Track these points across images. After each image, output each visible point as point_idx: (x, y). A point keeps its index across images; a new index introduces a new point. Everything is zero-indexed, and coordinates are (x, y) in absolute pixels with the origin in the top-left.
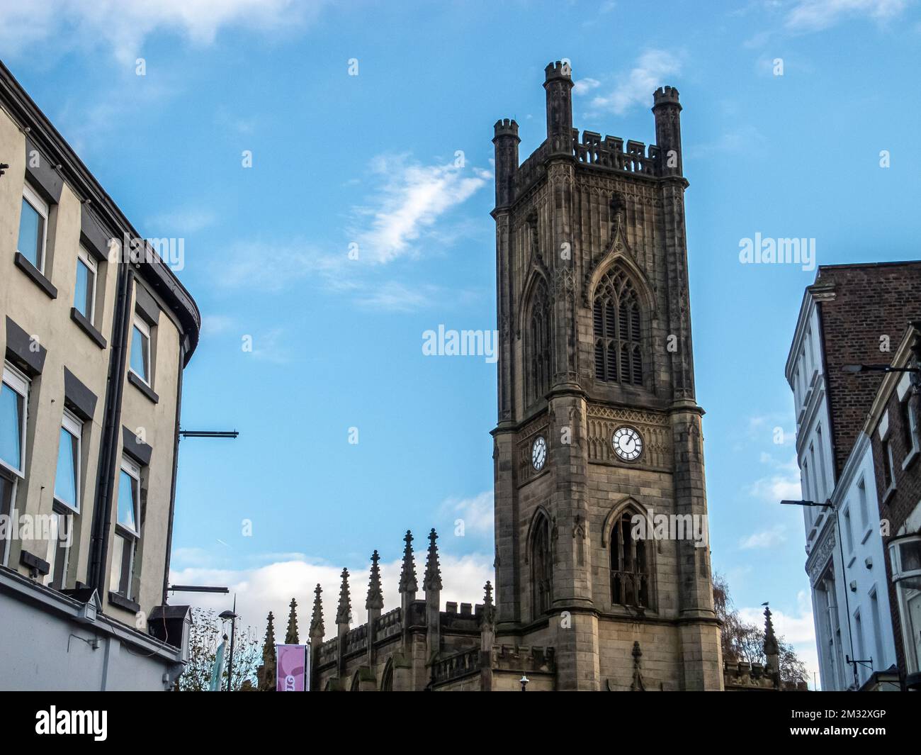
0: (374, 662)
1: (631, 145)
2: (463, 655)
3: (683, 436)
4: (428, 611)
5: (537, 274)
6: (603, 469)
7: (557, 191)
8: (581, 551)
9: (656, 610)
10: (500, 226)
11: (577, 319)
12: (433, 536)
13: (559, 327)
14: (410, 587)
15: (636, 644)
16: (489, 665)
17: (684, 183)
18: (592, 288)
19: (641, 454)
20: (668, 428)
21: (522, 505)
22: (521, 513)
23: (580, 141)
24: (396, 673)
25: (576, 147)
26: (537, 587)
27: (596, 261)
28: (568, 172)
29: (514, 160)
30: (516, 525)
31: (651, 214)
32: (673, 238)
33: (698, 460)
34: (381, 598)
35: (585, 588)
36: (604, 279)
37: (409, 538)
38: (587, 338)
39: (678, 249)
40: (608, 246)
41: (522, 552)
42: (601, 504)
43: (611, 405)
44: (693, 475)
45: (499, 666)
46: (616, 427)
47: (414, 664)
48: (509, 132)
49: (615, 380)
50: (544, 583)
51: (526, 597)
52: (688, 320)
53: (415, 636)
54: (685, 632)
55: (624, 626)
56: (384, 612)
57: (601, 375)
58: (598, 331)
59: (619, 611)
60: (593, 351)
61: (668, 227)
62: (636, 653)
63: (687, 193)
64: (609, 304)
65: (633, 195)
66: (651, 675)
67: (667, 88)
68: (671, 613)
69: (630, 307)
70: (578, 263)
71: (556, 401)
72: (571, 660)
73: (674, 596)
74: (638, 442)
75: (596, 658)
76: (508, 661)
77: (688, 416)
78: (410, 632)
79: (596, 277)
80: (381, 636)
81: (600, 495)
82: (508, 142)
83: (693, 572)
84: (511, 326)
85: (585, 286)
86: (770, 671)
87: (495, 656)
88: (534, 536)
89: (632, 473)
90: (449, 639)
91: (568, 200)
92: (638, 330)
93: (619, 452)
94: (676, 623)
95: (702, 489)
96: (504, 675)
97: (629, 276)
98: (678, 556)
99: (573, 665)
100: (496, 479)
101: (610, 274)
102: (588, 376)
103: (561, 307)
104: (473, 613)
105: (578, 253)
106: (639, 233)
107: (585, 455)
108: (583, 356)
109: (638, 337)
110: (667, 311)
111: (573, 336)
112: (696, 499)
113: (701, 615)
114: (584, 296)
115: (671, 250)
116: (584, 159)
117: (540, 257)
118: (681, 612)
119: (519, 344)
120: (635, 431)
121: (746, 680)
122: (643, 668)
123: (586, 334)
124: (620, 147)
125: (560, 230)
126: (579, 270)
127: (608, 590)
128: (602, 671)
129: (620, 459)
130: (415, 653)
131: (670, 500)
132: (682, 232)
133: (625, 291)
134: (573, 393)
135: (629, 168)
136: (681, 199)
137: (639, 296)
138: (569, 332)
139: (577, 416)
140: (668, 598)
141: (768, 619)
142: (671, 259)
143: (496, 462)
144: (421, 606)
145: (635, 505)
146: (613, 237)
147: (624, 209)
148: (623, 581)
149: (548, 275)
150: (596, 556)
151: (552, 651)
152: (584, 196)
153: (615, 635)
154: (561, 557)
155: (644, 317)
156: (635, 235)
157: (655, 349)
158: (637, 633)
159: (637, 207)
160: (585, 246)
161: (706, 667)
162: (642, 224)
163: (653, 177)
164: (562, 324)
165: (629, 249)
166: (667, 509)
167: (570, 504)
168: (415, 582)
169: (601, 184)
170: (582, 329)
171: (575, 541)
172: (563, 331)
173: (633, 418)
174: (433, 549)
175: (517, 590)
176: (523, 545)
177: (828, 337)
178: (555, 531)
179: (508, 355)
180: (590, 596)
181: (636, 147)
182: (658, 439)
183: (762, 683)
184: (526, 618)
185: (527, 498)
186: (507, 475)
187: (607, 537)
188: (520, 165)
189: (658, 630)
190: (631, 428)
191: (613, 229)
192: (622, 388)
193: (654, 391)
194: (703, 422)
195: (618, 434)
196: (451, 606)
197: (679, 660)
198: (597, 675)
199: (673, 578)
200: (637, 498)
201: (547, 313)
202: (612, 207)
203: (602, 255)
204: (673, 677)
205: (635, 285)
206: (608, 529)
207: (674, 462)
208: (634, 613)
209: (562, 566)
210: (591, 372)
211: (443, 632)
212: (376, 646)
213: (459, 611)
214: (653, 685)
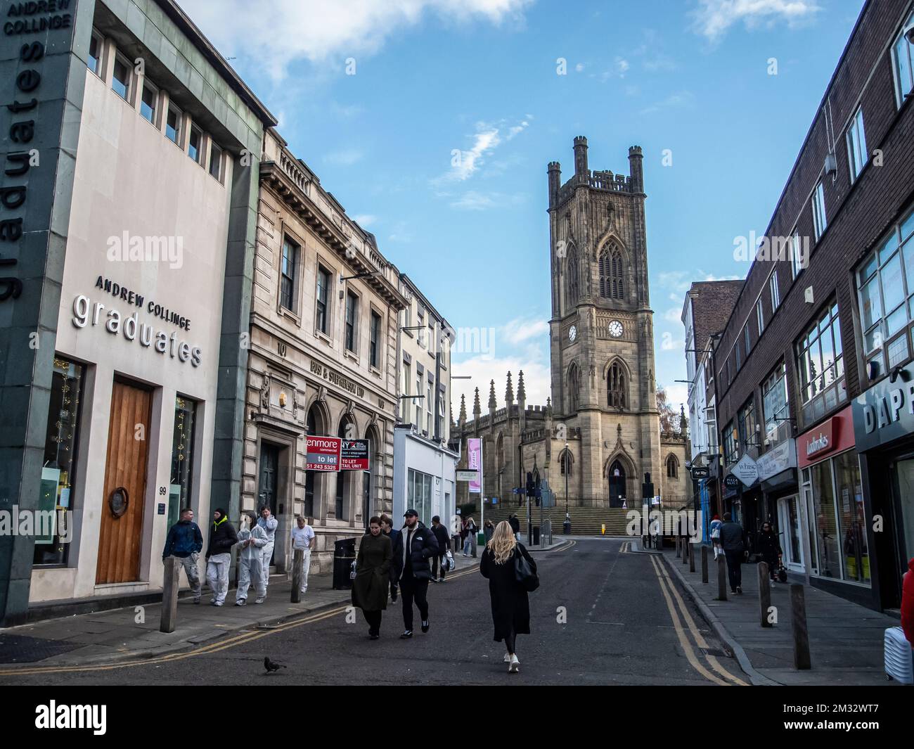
0: (493, 432)
1: (618, 177)
2: (537, 431)
3: (643, 325)
4: (519, 409)
5: (570, 243)
6: (604, 342)
7: (581, 203)
8: (593, 382)
9: (628, 408)
10: (552, 217)
11: (591, 268)
12: (521, 374)
13: (582, 273)
14: (510, 398)
15: (619, 425)
16: (549, 436)
17: (644, 196)
18: (598, 251)
19: (622, 333)
20: (636, 320)
21: (564, 358)
22: (564, 362)
23: (592, 177)
24: (504, 439)
25: (590, 179)
26: (572, 397)
27: (601, 238)
28: (586, 193)
29: (558, 183)
30: (561, 367)
31: (627, 212)
32: (639, 224)
33: (650, 336)
34: (495, 403)
35: (595, 399)
36: (604, 247)
37: (509, 375)
38: (596, 277)
39: (641, 230)
40: (606, 230)
41: (564, 381)
42: (603, 359)
43: (608, 310)
44: (648, 344)
46: (610, 321)
47: (513, 434)
48: (555, 168)
49: (610, 297)
50: (575, 396)
51: (566, 402)
52: (646, 266)
53: (513, 422)
54: (643, 419)
55: (613, 417)
56: (497, 409)
57: (603, 295)
58: (602, 272)
59: (611, 409)
60: (599, 283)
61: (636, 218)
62: (619, 429)
63: (646, 201)
64: (607, 259)
65: (618, 203)
66: (626, 438)
67: (636, 147)
68: (636, 410)
69: (617, 260)
70: (591, 239)
71: (581, 309)
72: (588, 433)
73: (637, 402)
74: (621, 328)
75: (600, 432)
76: (558, 434)
77: (646, 314)
78: (511, 420)
79: (600, 246)
80: (496, 421)
81: (602, 354)
82: (555, 174)
83: (647, 391)
84: (558, 269)
85: (595, 251)
86: (683, 435)
87: (552, 432)
88: (570, 374)
89: (617, 343)
90: (530, 422)
91: (586, 207)
92: (621, 271)
93: (612, 333)
94: (638, 414)
95: (652, 350)
96: (556, 440)
97: (617, 244)
98: (640, 383)
99: (589, 435)
100: (551, 345)
101: (607, 243)
102: (596, 296)
103: (583, 261)
104: (541, 410)
105: (591, 234)
106: (622, 222)
107: (595, 335)
108: (594, 286)
109: (621, 275)
110: (636, 262)
111: (589, 277)
112: (647, 355)
113: (650, 411)
114: (594, 256)
115: (638, 231)
116: (594, 186)
117: (572, 235)
118: (641, 409)
119: (562, 278)
120: (620, 322)
121: (671, 440)
122: (622, 435)
123: (595, 275)
124: (612, 178)
125: (582, 223)
126: (591, 242)
127: (606, 400)
128: (602, 438)
129: (612, 337)
130: (513, 429)
131: (636, 356)
132: (643, 221)
133: (615, 252)
134: (589, 305)
135: (617, 189)
136: (643, 204)
137: (622, 255)
138: (587, 275)
139: (591, 317)
140: (635, 402)
141: (682, 411)
142: (638, 235)
143: (551, 336)
144: (516, 407)
145: (619, 358)
146: (609, 225)
147: (614, 210)
148: (613, 395)
149: (577, 245)
150: (600, 384)
151: (579, 429)
152: (594, 204)
153: (609, 420)
154: (584, 385)
155: (624, 265)
156: (620, 224)
157: (629, 280)
158: (619, 420)
159: (621, 208)
160: (594, 231)
161: (652, 435)
162: (623, 217)
163: (628, 193)
164: (584, 270)
165: (616, 231)
166: (635, 360)
167: (587, 360)
168: (513, 396)
169: (603, 198)
170: (593, 272)
171: (590, 377)
172: (584, 274)
173: (618, 316)
174: (521, 380)
175: (562, 399)
176: (565, 377)
177: (695, 313)
178: (580, 372)
179: (556, 284)
180: (597, 403)
181: (620, 178)
182: (631, 326)
183: (678, 441)
184: (566, 412)
185: (567, 355)
186: (557, 344)
187: (606, 375)
188: (561, 186)
189: (630, 418)
190: (618, 321)
191: (609, 221)
192: (613, 301)
193: (629, 302)
194: (654, 317)
195: (611, 324)
196: (530, 407)
197: (639, 432)
198: (600, 440)
199: (637, 393)
200: (620, 355)
201: (576, 264)
202: (608, 210)
203: (603, 235)
204: (637, 440)
205: (620, 249)
206: (606, 371)
207: (638, 337)
208: (618, 410)
209: (584, 389)
210: (598, 294)
211: (527, 419)
212: (494, 425)
213: (534, 409)
214: (627, 443)
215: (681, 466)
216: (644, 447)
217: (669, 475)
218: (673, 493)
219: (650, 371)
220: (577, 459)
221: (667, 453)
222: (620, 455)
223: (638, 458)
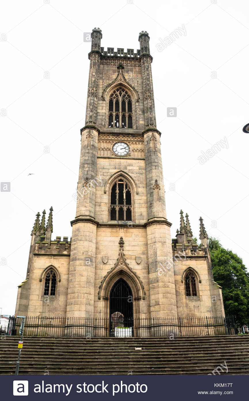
3: (148, 142)
6: (107, 160)
7: (92, 64)
9: (134, 221)
11: (97, 104)
15: (121, 238)
17: (152, 59)
19: (128, 153)
20: (142, 141)
27: (109, 85)
35: (88, 210)
36: (114, 92)
38: (103, 111)
40: (115, 80)
42: (105, 174)
43: (113, 134)
45: (39, 252)
46: (115, 143)
54: (149, 229)
55: (114, 230)
58: (111, 110)
59: (113, 222)
60: (106, 116)
62: (122, 243)
64: (116, 100)
65: (127, 64)
66: (130, 253)
67: (144, 33)
68: (143, 221)
69: (126, 100)
70: (101, 86)
71: (83, 133)
73: (144, 213)
74: (127, 148)
75: (94, 245)
76: (44, 250)
81: (104, 171)
83: (153, 200)
87: (37, 247)
89: (122, 160)
94: (145, 226)
96: (40, 257)
97: (126, 90)
98: (147, 195)
99: (76, 248)
101: (117, 90)
102: (102, 124)
103: (89, 100)
106: (130, 75)
108: (99, 117)
109: (130, 110)
112: (154, 167)
113: (155, 220)
114: (102, 96)
118: (148, 220)
120: (126, 144)
121: (188, 253)
122: (124, 249)
123: (102, 109)
124: (123, 51)
126: (101, 88)
127: (106, 213)
129: (116, 155)
131: (144, 171)
133: (125, 95)
134: (89, 127)
139: (91, 136)
140: (141, 215)
141: (201, 222)
145: (124, 174)
146: (118, 77)
147: (124, 68)
148: (117, 209)
151: (70, 244)
152: (105, 66)
155: (133, 103)
156: (128, 76)
157: (137, 112)
158: (121, 232)
159: (129, 67)
162: (132, 72)
164: (89, 105)
165: (125, 80)
166: (142, 175)
167: (83, 173)
170: (100, 107)
173: (124, 139)
181: (130, 50)
182: (138, 146)
183: (198, 253)
187: (108, 189)
189: (135, 231)
190: (123, 143)
191: (118, 74)
193: (136, 128)
194: (161, 138)
195: (116, 145)
196: (58, 238)
197: (146, 244)
198: (91, 253)
199: (144, 205)
200: (125, 171)
202: (118, 68)
203: (112, 83)
204: (143, 254)
205: (129, 93)
206: (108, 186)
207: (145, 155)
208: (121, 224)
210: (104, 123)
213: (62, 240)
214: (131, 259)
215: (203, 282)
216: (150, 260)
217: (188, 294)
218: (193, 315)
219: (156, 181)
220: (63, 277)
221: (185, 268)
222: (121, 272)
223: (146, 275)
